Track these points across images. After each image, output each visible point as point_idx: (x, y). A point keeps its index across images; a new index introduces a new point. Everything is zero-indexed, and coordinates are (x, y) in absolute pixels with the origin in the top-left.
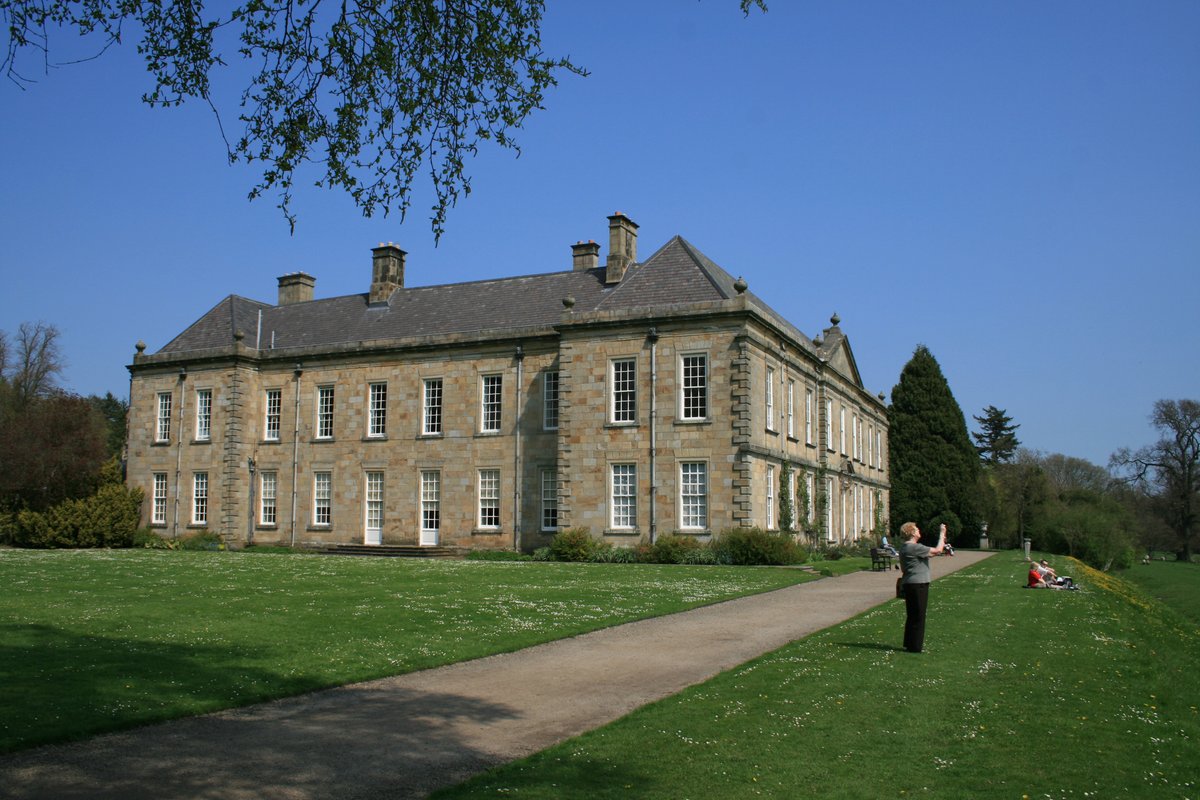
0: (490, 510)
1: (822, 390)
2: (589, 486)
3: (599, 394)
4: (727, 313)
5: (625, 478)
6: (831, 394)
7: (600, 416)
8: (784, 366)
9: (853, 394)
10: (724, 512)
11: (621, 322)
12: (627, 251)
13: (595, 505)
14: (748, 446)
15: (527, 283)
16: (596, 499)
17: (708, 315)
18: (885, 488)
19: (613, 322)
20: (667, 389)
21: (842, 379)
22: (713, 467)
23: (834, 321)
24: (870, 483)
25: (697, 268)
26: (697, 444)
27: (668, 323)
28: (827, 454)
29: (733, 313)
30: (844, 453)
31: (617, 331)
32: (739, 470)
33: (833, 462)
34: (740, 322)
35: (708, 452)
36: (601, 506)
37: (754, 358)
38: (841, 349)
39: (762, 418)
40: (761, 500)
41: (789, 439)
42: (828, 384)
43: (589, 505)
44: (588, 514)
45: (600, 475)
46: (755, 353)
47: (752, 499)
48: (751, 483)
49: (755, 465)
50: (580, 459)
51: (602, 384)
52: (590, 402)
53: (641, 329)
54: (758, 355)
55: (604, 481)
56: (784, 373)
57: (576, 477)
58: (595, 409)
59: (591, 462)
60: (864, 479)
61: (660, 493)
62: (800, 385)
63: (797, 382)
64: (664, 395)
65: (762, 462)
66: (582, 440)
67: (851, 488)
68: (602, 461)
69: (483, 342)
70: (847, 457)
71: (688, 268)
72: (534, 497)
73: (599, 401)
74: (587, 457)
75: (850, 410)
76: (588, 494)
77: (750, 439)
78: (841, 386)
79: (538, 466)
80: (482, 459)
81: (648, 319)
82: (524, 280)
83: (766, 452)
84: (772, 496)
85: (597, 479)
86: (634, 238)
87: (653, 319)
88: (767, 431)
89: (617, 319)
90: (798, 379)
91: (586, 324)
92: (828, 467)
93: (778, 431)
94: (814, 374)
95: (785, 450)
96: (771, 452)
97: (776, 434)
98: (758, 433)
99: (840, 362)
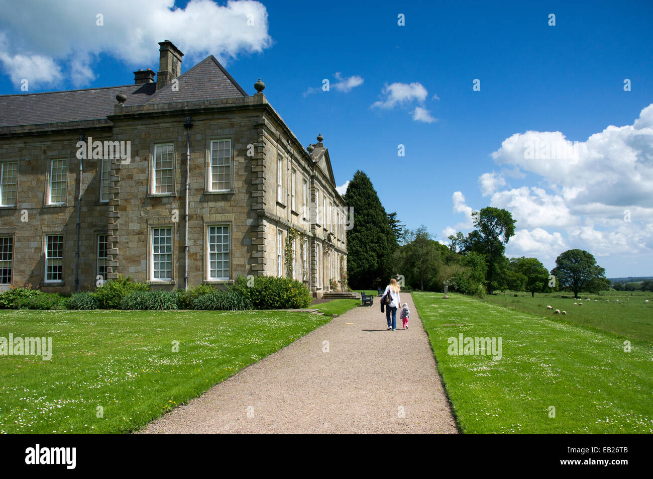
0: (55, 267)
1: (312, 183)
2: (134, 246)
3: (143, 171)
4: (248, 106)
5: (163, 239)
6: (318, 186)
7: (143, 189)
8: (290, 158)
9: (330, 190)
10: (244, 266)
11: (163, 113)
12: (173, 70)
13: (139, 262)
14: (264, 212)
15: (95, 93)
16: (139, 257)
17: (233, 107)
18: (345, 254)
19: (156, 113)
20: (198, 167)
21: (324, 177)
22: (235, 230)
23: (320, 139)
24: (338, 250)
25: (225, 77)
26: (223, 211)
27: (201, 114)
28: (316, 227)
29: (253, 106)
30: (325, 227)
31: (160, 121)
32: (255, 231)
33: (319, 233)
34: (259, 114)
35: (231, 217)
36: (143, 262)
37: (268, 143)
38: (324, 157)
39: (274, 192)
40: (274, 256)
41: (292, 212)
42: (317, 179)
43: (134, 261)
44: (132, 269)
45: (143, 237)
46: (269, 140)
47: (266, 254)
48: (266, 242)
49: (269, 229)
50: (126, 224)
51: (146, 163)
52: (136, 177)
53: (178, 119)
54: (272, 143)
55: (145, 242)
56: (290, 164)
57: (122, 239)
58: (139, 183)
59: (135, 227)
60: (336, 247)
61: (192, 251)
62: (299, 176)
63: (298, 172)
64: (197, 171)
65: (273, 227)
66: (128, 209)
67: (329, 252)
68: (144, 226)
69: (52, 131)
70: (327, 231)
71: (219, 77)
72: (91, 256)
73: (142, 177)
74: (132, 222)
75: (328, 200)
76: (133, 252)
77: (264, 207)
78: (324, 182)
79: (95, 231)
80: (48, 226)
81: (184, 111)
82: (93, 91)
83: (277, 219)
84: (280, 254)
85: (139, 241)
86: (179, 62)
87: (189, 110)
88: (278, 203)
89: (160, 111)
90: (298, 170)
91: (133, 115)
92: (317, 236)
93: (286, 205)
94: (308, 169)
95: (290, 221)
96: (281, 220)
97: (284, 207)
98: (271, 203)
99: (323, 165)
